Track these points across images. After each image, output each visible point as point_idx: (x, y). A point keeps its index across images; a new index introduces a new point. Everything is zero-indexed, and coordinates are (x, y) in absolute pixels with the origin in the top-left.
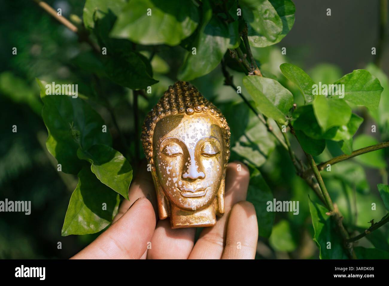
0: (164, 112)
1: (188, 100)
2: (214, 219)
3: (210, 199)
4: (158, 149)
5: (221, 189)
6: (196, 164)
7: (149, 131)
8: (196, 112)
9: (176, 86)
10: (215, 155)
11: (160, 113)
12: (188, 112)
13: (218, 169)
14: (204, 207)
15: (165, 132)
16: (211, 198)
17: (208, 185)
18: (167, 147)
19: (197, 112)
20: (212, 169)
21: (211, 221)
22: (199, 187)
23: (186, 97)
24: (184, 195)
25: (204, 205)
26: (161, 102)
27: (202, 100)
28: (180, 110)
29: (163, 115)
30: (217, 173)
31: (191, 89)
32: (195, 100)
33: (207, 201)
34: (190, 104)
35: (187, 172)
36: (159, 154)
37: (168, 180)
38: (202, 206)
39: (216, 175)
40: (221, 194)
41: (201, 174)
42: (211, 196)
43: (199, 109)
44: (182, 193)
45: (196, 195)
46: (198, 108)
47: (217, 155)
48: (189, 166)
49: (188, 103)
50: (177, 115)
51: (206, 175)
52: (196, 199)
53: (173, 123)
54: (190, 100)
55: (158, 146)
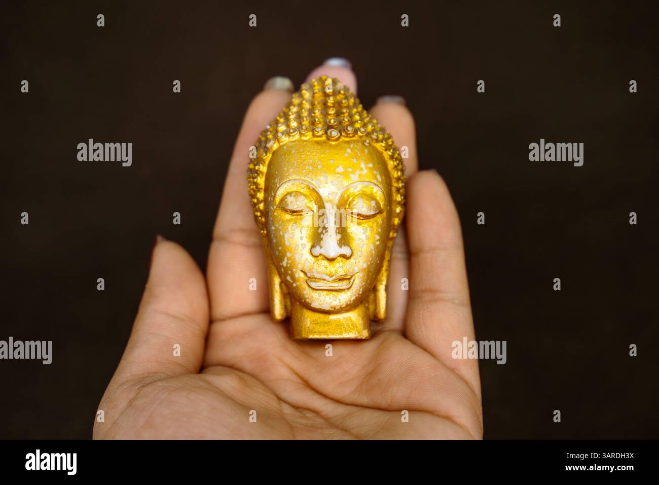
0: (288, 133)
1: (330, 115)
2: (365, 329)
3: (359, 294)
4: (272, 199)
5: (382, 275)
6: (337, 231)
7: (259, 165)
8: (344, 136)
9: (314, 86)
10: (374, 216)
11: (280, 135)
12: (330, 137)
13: (377, 241)
14: (348, 308)
15: (285, 169)
16: (361, 293)
17: (356, 269)
18: (288, 196)
19: (347, 137)
20: (365, 242)
21: (359, 333)
22: (341, 272)
23: (330, 107)
24: (313, 285)
25: (347, 305)
26: (284, 113)
27: (357, 114)
28: (316, 132)
29: (285, 139)
30: (375, 249)
31: (339, 93)
32: (344, 113)
33: (353, 298)
34: (335, 122)
35: (320, 245)
36: (273, 207)
37: (286, 256)
38: (344, 306)
39: (374, 252)
40: (381, 284)
41: (346, 251)
42: (361, 290)
43: (349, 133)
44: (308, 282)
45: (334, 287)
46: (348, 131)
47: (378, 215)
48: (324, 234)
49: (331, 119)
50: (310, 140)
51: (355, 252)
52: (334, 293)
53: (301, 155)
54: (335, 113)
55: (273, 194)
